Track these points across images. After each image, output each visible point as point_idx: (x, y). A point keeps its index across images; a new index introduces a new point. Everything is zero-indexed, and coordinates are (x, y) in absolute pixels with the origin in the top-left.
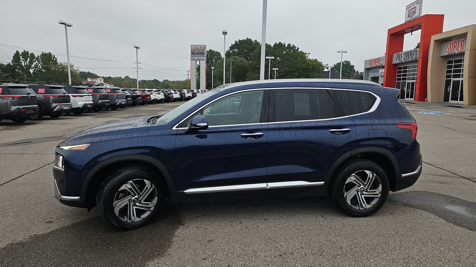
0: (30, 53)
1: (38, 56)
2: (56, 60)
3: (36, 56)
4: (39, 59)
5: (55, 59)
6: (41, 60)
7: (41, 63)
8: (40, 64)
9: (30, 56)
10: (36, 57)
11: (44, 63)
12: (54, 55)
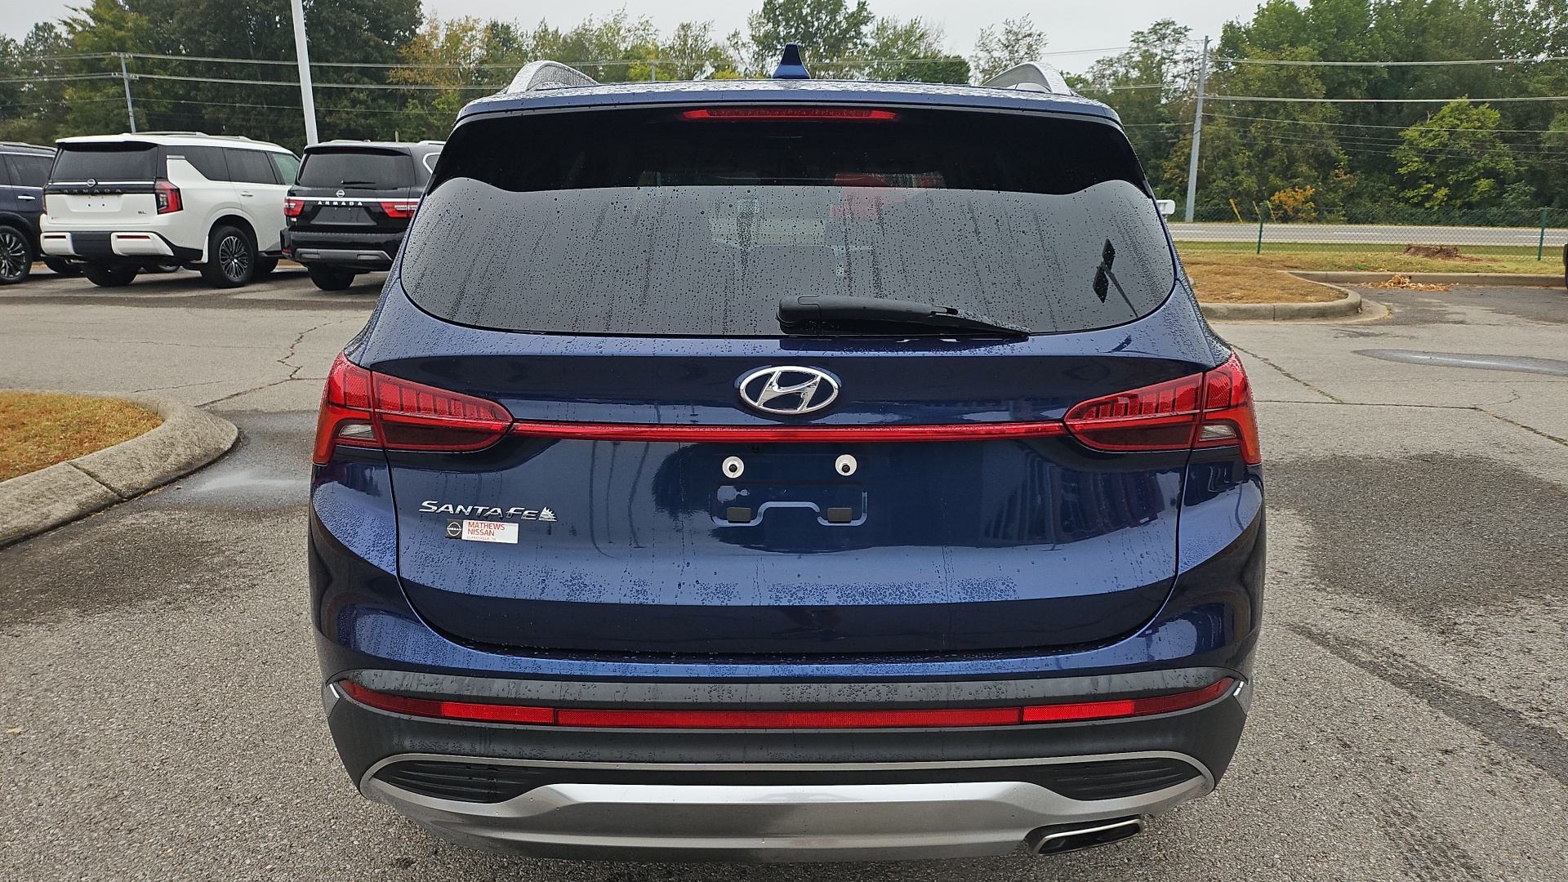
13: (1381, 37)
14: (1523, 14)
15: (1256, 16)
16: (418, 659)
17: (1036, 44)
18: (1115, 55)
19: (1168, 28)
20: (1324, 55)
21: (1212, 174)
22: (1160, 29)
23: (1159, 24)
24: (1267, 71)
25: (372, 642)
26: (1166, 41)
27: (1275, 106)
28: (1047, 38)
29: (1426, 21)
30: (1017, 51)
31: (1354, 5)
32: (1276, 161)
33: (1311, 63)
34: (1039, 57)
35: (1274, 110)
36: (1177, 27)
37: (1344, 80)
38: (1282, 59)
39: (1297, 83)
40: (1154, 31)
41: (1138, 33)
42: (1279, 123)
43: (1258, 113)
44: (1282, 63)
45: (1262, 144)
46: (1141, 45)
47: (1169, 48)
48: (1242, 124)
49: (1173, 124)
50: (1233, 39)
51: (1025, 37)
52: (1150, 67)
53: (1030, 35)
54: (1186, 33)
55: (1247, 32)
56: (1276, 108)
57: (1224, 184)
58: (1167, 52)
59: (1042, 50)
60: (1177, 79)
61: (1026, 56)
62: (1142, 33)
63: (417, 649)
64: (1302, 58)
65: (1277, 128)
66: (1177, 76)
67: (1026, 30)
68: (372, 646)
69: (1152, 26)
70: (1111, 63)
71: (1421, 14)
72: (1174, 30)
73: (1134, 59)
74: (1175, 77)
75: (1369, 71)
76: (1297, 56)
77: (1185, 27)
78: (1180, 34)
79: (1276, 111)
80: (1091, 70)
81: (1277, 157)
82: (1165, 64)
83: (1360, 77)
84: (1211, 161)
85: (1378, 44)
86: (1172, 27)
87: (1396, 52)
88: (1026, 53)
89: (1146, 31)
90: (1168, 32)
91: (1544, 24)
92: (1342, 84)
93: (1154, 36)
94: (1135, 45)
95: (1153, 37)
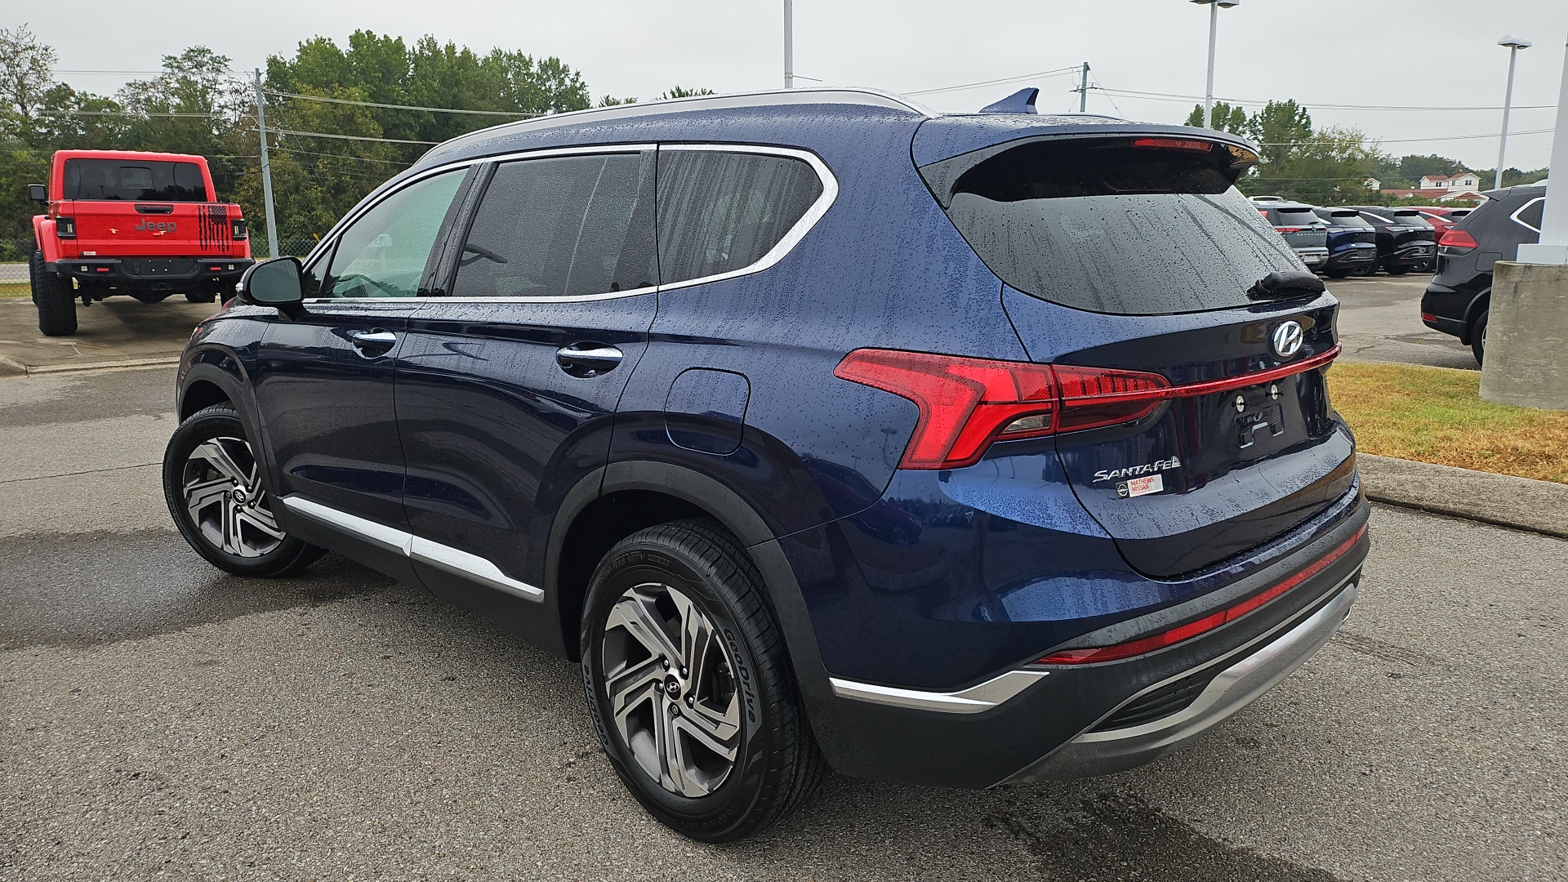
0: (1233, 107)
1: (1255, 117)
2: (1308, 123)
3: (1249, 116)
4: (1255, 126)
5: (1304, 121)
6: (1260, 127)
7: (1261, 138)
8: (1258, 140)
9: (1230, 119)
10: (1248, 119)
11: (1269, 137)
12: (1304, 109)
13: (423, 85)
14: (530, 75)
15: (299, 54)
16: (1143, 603)
17: (43, 59)
18: (149, 79)
19: (204, 56)
20: (374, 97)
21: (286, 208)
22: (196, 56)
23: (192, 51)
24: (323, 109)
25: (1099, 604)
26: (204, 69)
27: (339, 143)
28: (58, 51)
29: (458, 74)
30: (18, 65)
31: (393, 53)
32: (350, 197)
33: (364, 104)
34: (49, 74)
35: (338, 146)
36: (214, 56)
37: (398, 122)
38: (335, 98)
39: (355, 122)
40: (187, 57)
41: (170, 58)
42: (344, 160)
43: (321, 149)
44: (337, 101)
45: (332, 180)
46: (176, 71)
47: (210, 76)
48: (307, 159)
49: (232, 156)
50: (278, 72)
51: (27, 49)
52: (194, 96)
53: (32, 48)
54: (226, 63)
55: (292, 67)
56: (339, 146)
57: (302, 219)
58: (208, 81)
59: (52, 66)
60: (225, 110)
61: (31, 72)
62: (175, 59)
63: (1139, 596)
64: (355, 98)
65: (344, 165)
66: (225, 105)
67: (26, 41)
68: (1100, 606)
69: (185, 52)
70: (144, 87)
71: (452, 67)
72: (211, 59)
73: (172, 85)
74: (223, 107)
75: (418, 115)
76: (349, 96)
77: (224, 57)
78: (219, 64)
79: (340, 148)
80: (122, 92)
81: (350, 193)
82: (208, 94)
83: (411, 120)
84: (282, 195)
85: (421, 91)
86: (209, 56)
87: (438, 99)
88: (30, 69)
89: (179, 57)
90: (205, 60)
91: (548, 84)
92: (395, 126)
93: (190, 63)
94: (169, 70)
95: (187, 64)
